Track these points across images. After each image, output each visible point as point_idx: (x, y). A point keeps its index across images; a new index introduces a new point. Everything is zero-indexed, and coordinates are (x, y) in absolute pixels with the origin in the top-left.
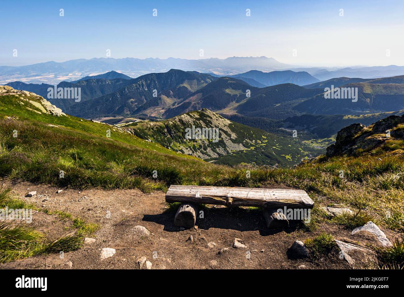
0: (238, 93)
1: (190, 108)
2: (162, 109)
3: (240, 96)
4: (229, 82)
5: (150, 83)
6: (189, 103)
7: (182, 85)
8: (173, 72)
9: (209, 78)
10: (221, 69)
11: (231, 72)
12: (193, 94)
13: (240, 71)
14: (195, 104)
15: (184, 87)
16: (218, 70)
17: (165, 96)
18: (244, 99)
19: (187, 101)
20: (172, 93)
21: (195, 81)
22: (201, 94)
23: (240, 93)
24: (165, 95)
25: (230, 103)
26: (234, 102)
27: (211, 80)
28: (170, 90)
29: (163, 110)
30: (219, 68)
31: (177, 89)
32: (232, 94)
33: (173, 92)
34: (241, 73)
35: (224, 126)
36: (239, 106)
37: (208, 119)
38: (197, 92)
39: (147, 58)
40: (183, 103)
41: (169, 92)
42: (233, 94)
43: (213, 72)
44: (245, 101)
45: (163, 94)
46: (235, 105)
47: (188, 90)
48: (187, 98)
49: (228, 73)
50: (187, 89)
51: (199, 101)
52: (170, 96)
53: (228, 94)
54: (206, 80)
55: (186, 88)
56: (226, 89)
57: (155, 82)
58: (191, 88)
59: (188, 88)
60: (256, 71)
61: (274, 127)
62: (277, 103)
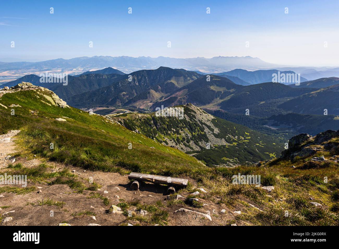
0: (222, 90)
1: (176, 102)
2: (150, 102)
3: (224, 93)
4: (214, 79)
6: (176, 98)
7: (170, 81)
8: (162, 69)
9: (195, 76)
10: (207, 68)
11: (216, 71)
12: (180, 90)
14: (180, 99)
15: (171, 82)
16: (203, 68)
17: (153, 91)
18: (227, 96)
19: (173, 96)
20: (160, 88)
21: (182, 77)
22: (187, 90)
23: (224, 91)
25: (214, 99)
26: (218, 98)
27: (197, 77)
28: (158, 85)
30: (205, 66)
31: (165, 85)
32: (216, 91)
33: (161, 87)
34: (226, 71)
35: (208, 121)
36: (223, 102)
37: (193, 113)
38: (184, 88)
39: (140, 57)
40: (169, 97)
41: (158, 87)
42: (218, 91)
43: (199, 70)
44: (229, 98)
45: (152, 89)
46: (219, 101)
47: (175, 86)
48: (173, 93)
49: (213, 70)
50: (175, 84)
51: (185, 96)
52: (158, 91)
53: (212, 91)
54: (192, 77)
55: (173, 84)
56: (211, 86)
57: (145, 78)
58: (177, 84)
59: (175, 83)
60: (240, 70)
61: (258, 125)
62: (261, 101)
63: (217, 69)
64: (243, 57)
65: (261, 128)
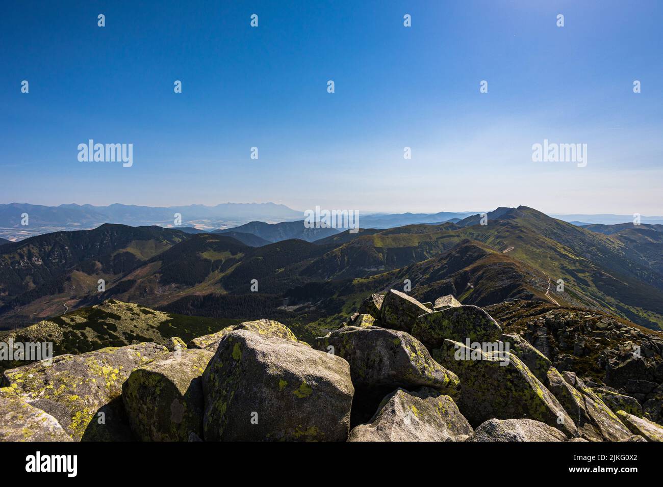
0: (224, 256)
1: (132, 291)
2: (71, 299)
3: (226, 261)
4: (208, 241)
5: (52, 251)
6: (132, 282)
7: (124, 250)
8: (107, 228)
9: (178, 236)
10: (210, 221)
11: (224, 225)
12: (144, 264)
13: (237, 223)
14: (142, 282)
15: (127, 253)
16: (203, 223)
17: (81, 273)
18: (232, 266)
19: (129, 277)
20: (100, 265)
21: (152, 241)
22: (160, 262)
23: (225, 258)
24: (83, 271)
25: (209, 273)
26: (216, 272)
27: (182, 238)
28: (95, 260)
29: (72, 301)
30: (205, 219)
31: (112, 258)
32: (213, 260)
33: (102, 263)
34: (239, 225)
35: (148, 330)
36: (223, 277)
38: (153, 260)
39: (63, 205)
40: (117, 283)
41: (94, 265)
42: (215, 259)
43: (195, 226)
44: (233, 270)
45: (78, 270)
46: (218, 275)
47: (136, 258)
48: (130, 272)
49: (219, 225)
50: (135, 256)
51: (152, 277)
52: (93, 272)
53: (206, 260)
54: (173, 240)
55: (132, 255)
56: (202, 253)
57: (63, 248)
58: (141, 254)
59: (135, 254)
60: (257, 223)
61: (269, 308)
62: (280, 268)
63: (225, 223)
64: (263, 204)
65: (274, 313)
